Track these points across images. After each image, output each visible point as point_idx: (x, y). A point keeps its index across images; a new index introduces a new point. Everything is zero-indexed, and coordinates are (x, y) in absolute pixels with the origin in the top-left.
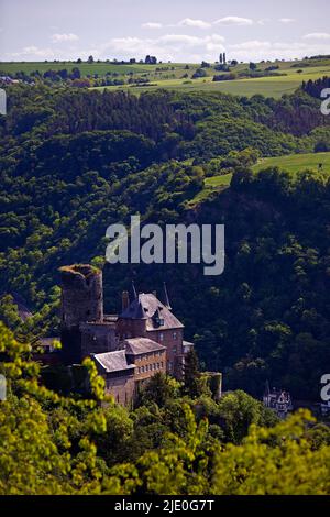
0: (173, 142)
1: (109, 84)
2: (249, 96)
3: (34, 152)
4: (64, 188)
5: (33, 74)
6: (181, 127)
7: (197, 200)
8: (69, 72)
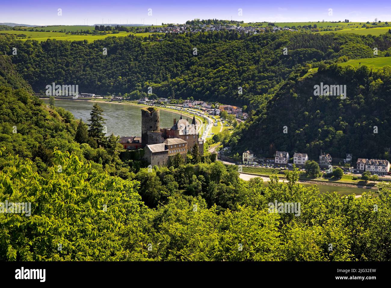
0: (331, 53)
1: (327, 30)
2: (366, 35)
3: (278, 57)
4: (288, 71)
5: (298, 27)
6: (335, 47)
7: (304, 77)
8: (312, 26)
